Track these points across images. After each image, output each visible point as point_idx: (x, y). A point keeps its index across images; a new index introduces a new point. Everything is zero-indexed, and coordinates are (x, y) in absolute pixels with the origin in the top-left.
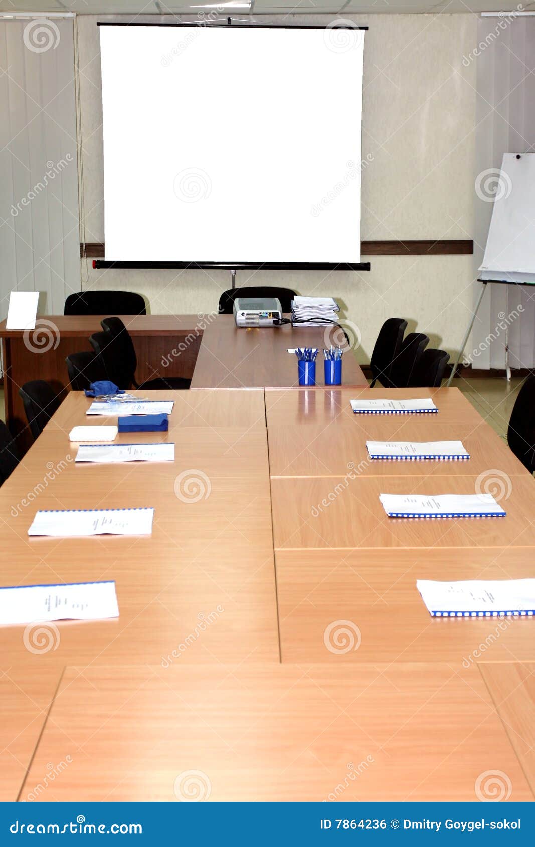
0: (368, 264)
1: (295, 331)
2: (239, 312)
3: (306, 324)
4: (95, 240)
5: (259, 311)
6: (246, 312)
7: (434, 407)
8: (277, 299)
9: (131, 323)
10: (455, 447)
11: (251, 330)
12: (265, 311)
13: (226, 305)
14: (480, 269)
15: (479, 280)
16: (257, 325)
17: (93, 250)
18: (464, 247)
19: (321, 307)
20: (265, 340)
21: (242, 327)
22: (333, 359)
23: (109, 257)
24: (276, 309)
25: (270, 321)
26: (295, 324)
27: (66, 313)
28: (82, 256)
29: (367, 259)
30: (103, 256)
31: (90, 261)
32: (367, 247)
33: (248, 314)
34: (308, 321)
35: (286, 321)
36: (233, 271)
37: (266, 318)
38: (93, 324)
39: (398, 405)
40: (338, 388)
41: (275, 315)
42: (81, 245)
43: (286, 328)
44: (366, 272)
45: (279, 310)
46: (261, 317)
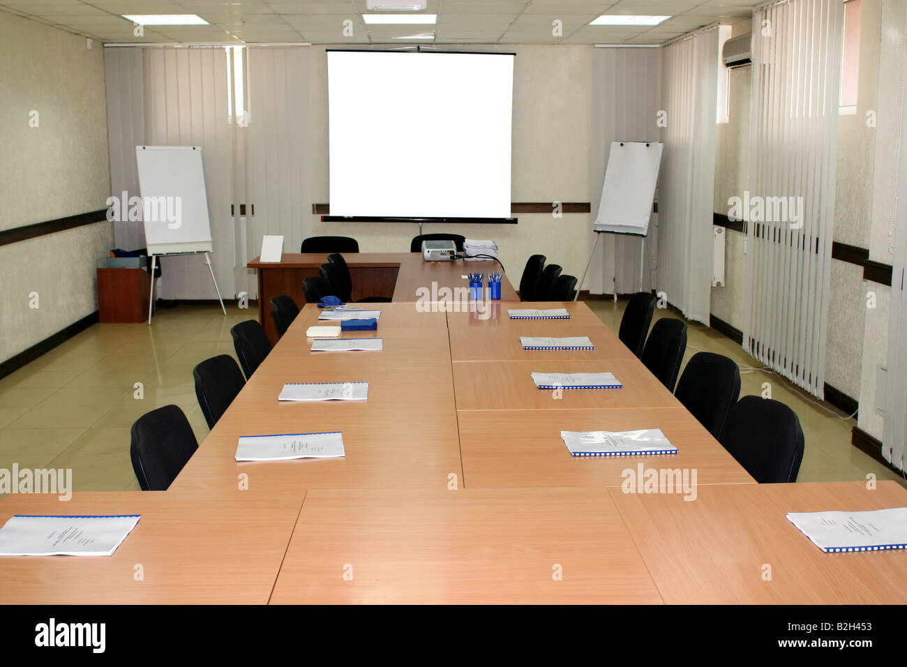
0: (517, 219)
1: (466, 264)
2: (426, 250)
3: (474, 259)
4: (323, 202)
5: (440, 250)
6: (431, 250)
7: (568, 314)
8: (453, 241)
9: (349, 258)
10: (584, 341)
11: (434, 263)
12: (445, 250)
13: (416, 246)
14: (595, 223)
15: (595, 231)
16: (438, 260)
17: (322, 208)
18: (584, 208)
19: (485, 247)
20: (444, 270)
21: (428, 261)
22: (495, 281)
23: (333, 213)
24: (452, 248)
25: (448, 256)
26: (466, 259)
27: (302, 252)
28: (314, 213)
29: (516, 216)
30: (329, 213)
31: (319, 216)
32: (516, 207)
33: (433, 252)
34: (475, 257)
35: (460, 257)
36: (420, 224)
37: (445, 254)
38: (322, 259)
39: (541, 313)
40: (498, 302)
41: (452, 252)
42: (313, 205)
43: (459, 262)
44: (515, 225)
45: (454, 249)
46: (442, 254)
